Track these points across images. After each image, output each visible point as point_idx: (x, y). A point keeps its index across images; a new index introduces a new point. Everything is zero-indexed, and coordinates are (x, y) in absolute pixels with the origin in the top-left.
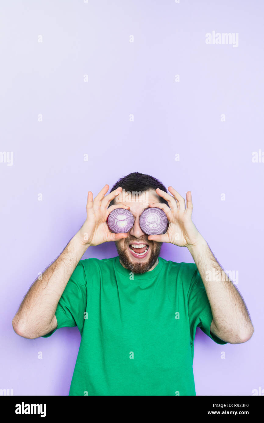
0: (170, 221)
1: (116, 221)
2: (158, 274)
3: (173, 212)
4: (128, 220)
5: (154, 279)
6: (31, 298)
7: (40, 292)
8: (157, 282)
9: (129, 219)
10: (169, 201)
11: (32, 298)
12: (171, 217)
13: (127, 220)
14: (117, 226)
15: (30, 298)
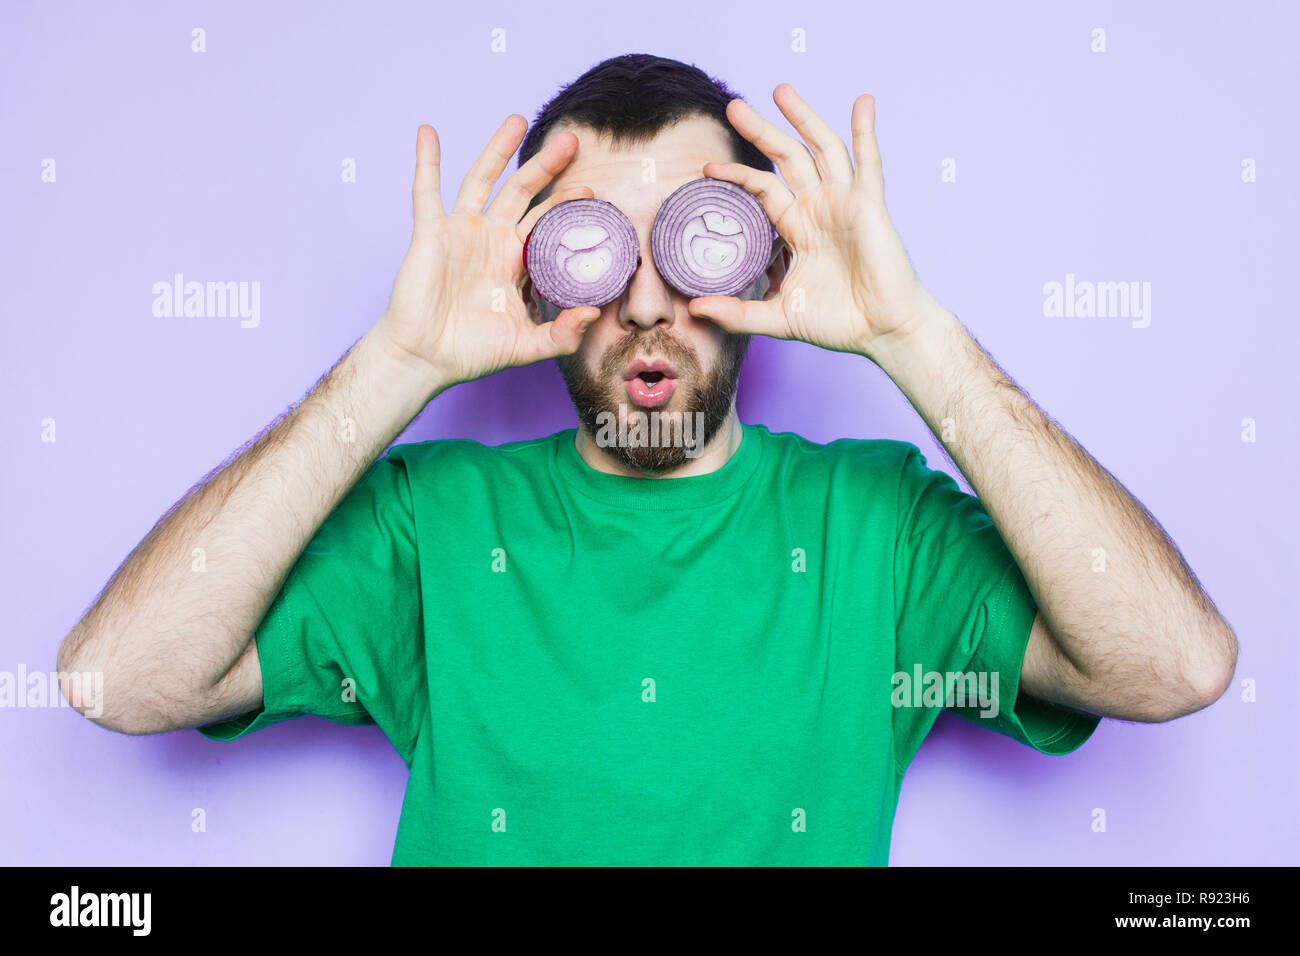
0: (797, 242)
1: (561, 256)
2: (744, 488)
3: (804, 202)
4: (612, 246)
5: (729, 504)
6: (146, 561)
7: (187, 536)
8: (737, 518)
9: (617, 238)
10: (780, 156)
11: (153, 557)
12: (797, 225)
13: (609, 243)
14: (567, 278)
15: (143, 560)
